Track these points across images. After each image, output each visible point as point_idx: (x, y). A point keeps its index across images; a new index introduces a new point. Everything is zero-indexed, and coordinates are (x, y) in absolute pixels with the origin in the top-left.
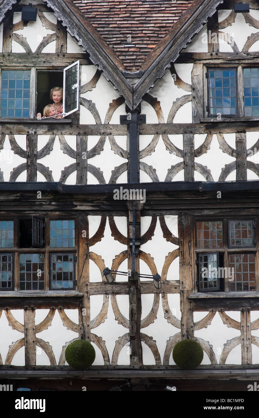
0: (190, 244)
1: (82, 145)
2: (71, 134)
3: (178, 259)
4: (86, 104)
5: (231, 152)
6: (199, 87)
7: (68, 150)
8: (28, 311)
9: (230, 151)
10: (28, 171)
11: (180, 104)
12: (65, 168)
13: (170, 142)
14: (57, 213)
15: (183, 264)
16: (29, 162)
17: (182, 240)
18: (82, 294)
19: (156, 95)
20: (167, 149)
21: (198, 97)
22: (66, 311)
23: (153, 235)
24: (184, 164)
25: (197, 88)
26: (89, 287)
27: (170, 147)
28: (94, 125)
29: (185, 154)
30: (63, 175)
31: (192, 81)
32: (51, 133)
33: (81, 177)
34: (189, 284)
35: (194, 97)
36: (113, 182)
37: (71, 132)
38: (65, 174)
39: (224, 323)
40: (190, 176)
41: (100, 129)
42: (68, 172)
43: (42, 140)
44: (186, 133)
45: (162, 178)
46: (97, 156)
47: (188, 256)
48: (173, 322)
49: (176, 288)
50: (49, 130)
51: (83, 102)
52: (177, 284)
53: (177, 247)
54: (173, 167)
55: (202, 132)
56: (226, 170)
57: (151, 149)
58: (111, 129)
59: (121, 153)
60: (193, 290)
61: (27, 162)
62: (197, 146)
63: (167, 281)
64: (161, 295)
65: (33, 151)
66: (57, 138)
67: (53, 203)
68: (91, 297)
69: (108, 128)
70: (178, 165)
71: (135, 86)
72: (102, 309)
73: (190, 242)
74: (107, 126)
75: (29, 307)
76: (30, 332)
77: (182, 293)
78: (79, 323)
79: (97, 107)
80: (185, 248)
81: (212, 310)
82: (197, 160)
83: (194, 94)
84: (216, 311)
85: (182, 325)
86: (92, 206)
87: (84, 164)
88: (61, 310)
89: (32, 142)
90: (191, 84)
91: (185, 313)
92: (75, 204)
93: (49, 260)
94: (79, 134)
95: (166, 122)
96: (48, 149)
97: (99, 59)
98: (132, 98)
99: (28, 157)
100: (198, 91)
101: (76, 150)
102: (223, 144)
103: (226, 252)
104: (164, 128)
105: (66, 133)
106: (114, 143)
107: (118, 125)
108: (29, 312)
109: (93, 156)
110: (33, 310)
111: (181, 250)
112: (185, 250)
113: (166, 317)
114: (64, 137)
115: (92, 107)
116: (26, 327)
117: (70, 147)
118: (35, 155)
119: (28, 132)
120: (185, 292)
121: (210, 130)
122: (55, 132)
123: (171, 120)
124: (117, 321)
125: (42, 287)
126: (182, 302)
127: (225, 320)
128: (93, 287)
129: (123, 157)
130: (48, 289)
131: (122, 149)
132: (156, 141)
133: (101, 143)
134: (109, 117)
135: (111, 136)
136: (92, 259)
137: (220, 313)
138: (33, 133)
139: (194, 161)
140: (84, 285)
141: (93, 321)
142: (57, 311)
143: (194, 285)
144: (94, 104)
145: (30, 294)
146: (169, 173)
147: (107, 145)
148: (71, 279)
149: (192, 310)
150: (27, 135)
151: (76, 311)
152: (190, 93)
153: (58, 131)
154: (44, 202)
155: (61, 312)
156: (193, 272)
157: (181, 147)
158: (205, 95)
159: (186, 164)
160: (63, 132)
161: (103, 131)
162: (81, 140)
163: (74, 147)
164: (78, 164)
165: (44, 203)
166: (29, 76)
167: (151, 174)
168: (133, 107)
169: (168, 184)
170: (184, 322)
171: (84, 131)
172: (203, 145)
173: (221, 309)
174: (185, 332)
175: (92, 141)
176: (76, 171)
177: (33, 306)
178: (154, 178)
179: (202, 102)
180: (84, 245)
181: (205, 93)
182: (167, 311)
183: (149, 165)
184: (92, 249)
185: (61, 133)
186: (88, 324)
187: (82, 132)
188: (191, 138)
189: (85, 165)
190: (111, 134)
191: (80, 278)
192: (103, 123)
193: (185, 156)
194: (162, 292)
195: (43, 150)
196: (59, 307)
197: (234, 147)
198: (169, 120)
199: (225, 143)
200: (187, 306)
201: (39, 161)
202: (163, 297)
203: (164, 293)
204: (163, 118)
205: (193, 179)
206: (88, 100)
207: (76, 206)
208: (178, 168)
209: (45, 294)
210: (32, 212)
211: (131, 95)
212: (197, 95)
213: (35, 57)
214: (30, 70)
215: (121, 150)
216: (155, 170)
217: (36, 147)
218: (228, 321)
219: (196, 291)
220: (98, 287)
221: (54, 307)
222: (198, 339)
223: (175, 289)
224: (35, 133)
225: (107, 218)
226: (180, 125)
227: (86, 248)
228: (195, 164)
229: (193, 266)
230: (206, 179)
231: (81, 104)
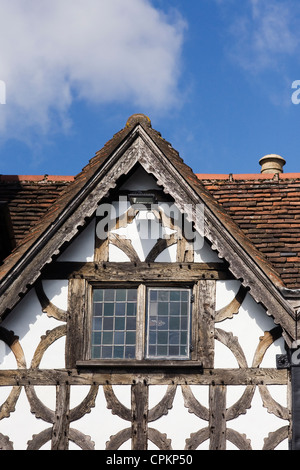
1: (218, 399)
2: (200, 383)
4: (224, 339)
7: (195, 407)
10: (133, 440)
12: (192, 435)
16: (136, 426)
28: (237, 370)
30: (189, 446)
32: (170, 381)
33: (217, 448)
37: (201, 380)
38: (192, 443)
41: (245, 375)
42: (195, 440)
43: (156, 393)
46: (241, 416)
50: (166, 378)
51: (219, 335)
58: (263, 375)
59: (279, 411)
61: (133, 426)
65: (142, 409)
66: (179, 388)
69: (258, 374)
71: (299, 310)
74: (255, 370)
87: (221, 429)
89: (140, 397)
94: (213, 384)
96: (166, 405)
97: (244, 271)
98: (295, 328)
99: (134, 419)
101: (208, 407)
105: (193, 381)
106: (266, 396)
107: (273, 369)
109: (236, 416)
114: (190, 388)
115: (233, 343)
117: (198, 403)
118: (145, 415)
119: (134, 382)
122: (176, 380)
129: (281, 417)
131: (280, 405)
133: (248, 396)
134: (259, 357)
135: (262, 388)
138: (142, 382)
144: (236, 338)
147: (257, 400)
150: (133, 386)
153: (180, 379)
160: (188, 380)
161: (250, 379)
162: (217, 391)
163: (205, 403)
164: (211, 429)
166: (135, 298)
171: (221, 379)
175: (233, 394)
176: (209, 440)
185: (186, 382)
187: (217, 380)
189: (224, 430)
190: (262, 383)
192: (250, 366)
195: (157, 408)
201: (150, 425)
206: (226, 333)
211: (293, 323)
213: (146, 269)
214: (137, 287)
215: (278, 407)
217: (147, 403)
224: (145, 382)
231: (216, 338)
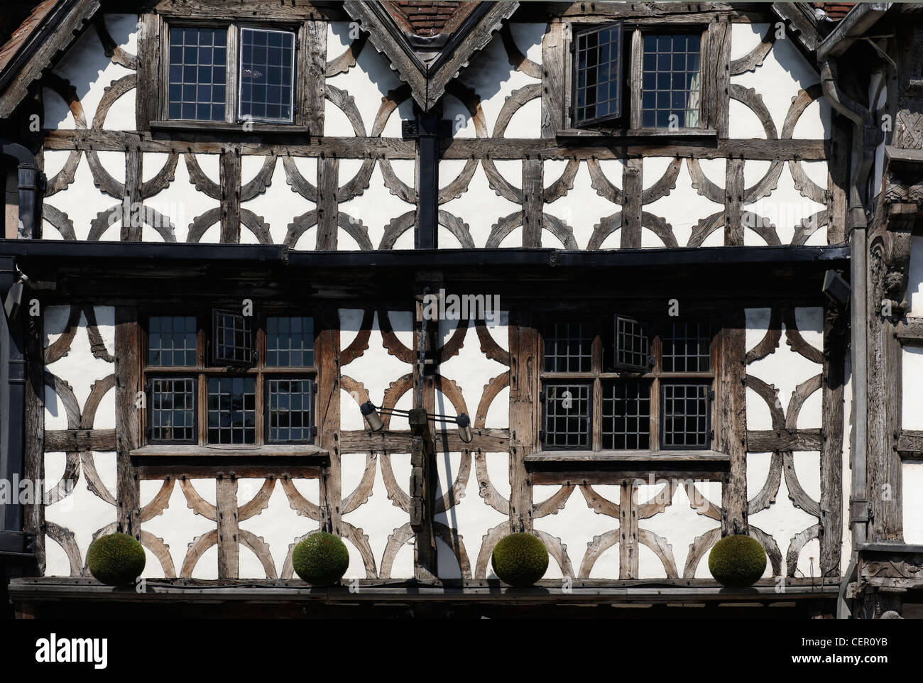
0: (530, 363)
1: (328, 175)
2: (306, 155)
3: (506, 392)
4: (337, 98)
5: (614, 195)
6: (557, 70)
7: (299, 185)
8: (223, 482)
9: (611, 192)
10: (222, 224)
11: (519, 101)
12: (295, 219)
13: (498, 173)
14: (280, 303)
15: (515, 399)
16: (225, 206)
17: (515, 356)
18: (325, 451)
19: (472, 83)
20: (493, 188)
21: (553, 89)
22: (298, 482)
23: (462, 346)
24: (524, 216)
25: (553, 71)
26: (340, 439)
27: (498, 184)
28: (353, 139)
29: (526, 197)
30: (291, 232)
31: (543, 58)
32: (268, 152)
33: (326, 236)
34: (526, 435)
35: (546, 90)
36: (387, 246)
37: (306, 151)
38: (296, 230)
39: (590, 506)
40: (534, 238)
41: (362, 146)
42: (300, 226)
43: (251, 166)
44: (528, 158)
45: (480, 242)
46: (357, 198)
47: (526, 386)
48: (495, 503)
49: (501, 443)
50: (263, 147)
51: (330, 93)
52: (505, 436)
53: (507, 368)
54: (502, 221)
55: (560, 157)
56: (603, 229)
57: (460, 187)
58: (384, 147)
59: (403, 193)
60: (534, 447)
61: (222, 206)
62: (548, 182)
63: (487, 429)
64: (473, 454)
65: (233, 185)
66: (280, 161)
67: (272, 285)
68: (343, 457)
69: (378, 145)
70: (513, 217)
71: (431, 64)
72: (364, 478)
73: (530, 359)
74: (376, 139)
75: (227, 473)
76: (228, 519)
77: (513, 451)
78: (320, 503)
79: (358, 103)
80: (520, 369)
81: (568, 483)
82: (548, 209)
83: (547, 83)
84: (575, 485)
85: (512, 509)
86: (347, 291)
87: (331, 212)
88: (286, 480)
89: (230, 170)
90: (540, 62)
91: (518, 488)
92: (315, 287)
93: (264, 391)
94: (323, 156)
95: (490, 136)
96: (262, 182)
97: (362, 11)
98: (425, 87)
99: (223, 198)
100: (555, 77)
101: (315, 184)
102: (599, 179)
103: (597, 379)
104: (485, 147)
105: (297, 152)
106: (389, 174)
107: (397, 139)
108: (226, 484)
109: (350, 198)
110: (234, 479)
111: (513, 374)
112: (520, 374)
113: (483, 495)
114: (293, 161)
115: (348, 105)
116: (221, 510)
117: (304, 180)
118: (237, 193)
119: (223, 150)
120: (518, 449)
121: (574, 152)
122: (276, 149)
123: (501, 132)
124: (391, 501)
125: (251, 439)
126: (513, 467)
127: (591, 501)
128: (348, 439)
129: (406, 200)
130: (263, 442)
131: (404, 185)
132: (472, 171)
133: (365, 174)
134: (381, 125)
135: (384, 162)
136: (346, 389)
137: (582, 487)
138: (234, 151)
139: (541, 210)
140: (331, 435)
141: (346, 500)
142: (278, 482)
143: (535, 438)
144: (352, 98)
145: (227, 451)
146: (493, 233)
147: (377, 177)
148: (306, 425)
149: (529, 484)
150: (221, 155)
151: (315, 482)
152: (539, 81)
153: (281, 149)
154: (254, 281)
155: (286, 484)
156: (535, 414)
157: (518, 184)
158: (567, 85)
159: (526, 215)
160: (291, 151)
161: (369, 151)
162: (327, 166)
163: (312, 179)
164: (320, 212)
165: (254, 284)
166: (224, 42)
167: (460, 233)
168: (426, 104)
169: (493, 253)
170: (516, 504)
171: (333, 150)
172: (560, 180)
173: (585, 482)
174: (516, 520)
175: (348, 170)
176: (316, 227)
177: (234, 473)
178: (466, 240)
179: (561, 98)
180: (332, 363)
181: (567, 81)
182: (484, 484)
183: (457, 216)
184: (345, 370)
185: (288, 153)
186: (337, 505)
187: (327, 151)
188: (537, 167)
189: (334, 215)
190: (384, 157)
191: (323, 423)
192: (369, 134)
193: (527, 200)
194: (477, 449)
195: (252, 184)
196: (283, 474)
197: (619, 185)
198: (497, 132)
199: (602, 178)
200: (523, 475)
201: (244, 206)
202: (477, 459)
203: (479, 452)
204: (485, 127)
205: (539, 243)
206: (339, 91)
207: (316, 290)
208: (510, 224)
209: (257, 451)
210: (232, 301)
211: (423, 81)
212: (552, 85)
213: (237, 3)
214: (226, 28)
215: (402, 188)
216: (467, 226)
217: (239, 178)
218: (598, 503)
219: (539, 448)
220: (355, 439)
221: (273, 475)
222: (540, 533)
223: (499, 445)
224: (237, 151)
225: (376, 313)
226: (518, 143)
227: (335, 368)
228: (544, 216)
229: (534, 404)
230: (564, 244)
231: (327, 97)
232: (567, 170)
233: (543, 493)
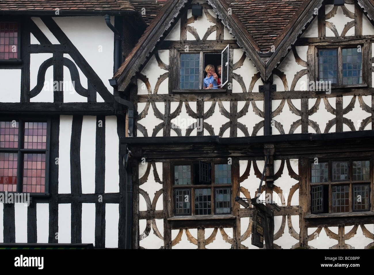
0: (306, 179)
1: (234, 107)
2: (226, 100)
3: (298, 191)
4: (236, 78)
5: (333, 111)
6: (312, 63)
7: (224, 112)
9: (332, 110)
11: (299, 76)
12: (223, 125)
13: (293, 104)
14: (219, 159)
15: (301, 194)
17: (301, 177)
18: (235, 217)
19: (283, 70)
20: (291, 110)
21: (311, 71)
22: (225, 229)
23: (282, 173)
24: (302, 121)
25: (311, 64)
26: (240, 212)
27: (293, 109)
28: (242, 93)
29: (302, 113)
30: (221, 131)
31: (307, 59)
32: (213, 100)
33: (233, 132)
34: (305, 208)
35: (308, 71)
36: (254, 135)
37: (226, 99)
38: (223, 130)
39: (328, 235)
40: (305, 129)
41: (245, 96)
42: (224, 128)
43: (207, 105)
44: (303, 97)
45: (287, 131)
46: (244, 116)
47: (305, 188)
48: (294, 235)
49: (296, 211)
50: (212, 98)
51: (234, 76)
52: (297, 209)
53: (298, 182)
54: (294, 123)
55: (314, 97)
56: (329, 125)
57: (279, 110)
58: (253, 96)
59: (260, 113)
60: (308, 213)
62: (310, 107)
63: (291, 206)
64: (287, 216)
65: (201, 113)
66: (217, 103)
67: (215, 152)
68: (241, 219)
69: (251, 95)
70: (298, 122)
71: (267, 63)
72: (248, 227)
73: (306, 178)
74: (250, 93)
75: (201, 227)
76: (202, 244)
77: (300, 215)
78: (233, 237)
79: (244, 80)
80: (303, 182)
81: (320, 226)
82: (311, 118)
83: (309, 69)
84: (322, 227)
85: (300, 237)
86: (242, 153)
87: (235, 122)
88: (221, 229)
89: (200, 107)
90: (306, 61)
91: (302, 229)
92: (230, 152)
93: (214, 193)
94: (232, 100)
95: (290, 90)
96: (211, 112)
98: (265, 72)
99: (197, 118)
100: (311, 66)
101: (229, 112)
102: (328, 105)
103: (330, 185)
104: (288, 94)
105: (223, 99)
106: (255, 106)
107: (257, 93)
108: (201, 231)
109: (241, 116)
110: (203, 229)
111: (300, 184)
112: (303, 184)
113: (290, 232)
114: (222, 103)
115: (240, 80)
116: (199, 241)
117: (226, 110)
118: (202, 116)
119: (198, 100)
120: (302, 214)
121: (318, 95)
122: (215, 99)
123: (293, 89)
125: (210, 212)
126: (301, 221)
127: (328, 233)
128: (242, 212)
129: (261, 116)
130: (214, 214)
131: (260, 110)
132: (283, 104)
133: (247, 106)
134: (252, 87)
135: (253, 101)
136: (242, 192)
137: (325, 228)
138: (201, 100)
139: (308, 118)
140: (237, 210)
141: (242, 236)
142: (219, 229)
143: (308, 209)
144: (242, 78)
145: (201, 218)
146: (291, 128)
147: (251, 108)
148: (229, 206)
149: (307, 227)
150: (197, 102)
151: (231, 229)
152: (306, 68)
153: (217, 98)
154: (209, 150)
156: (308, 199)
157: (300, 109)
158: (316, 69)
159: (303, 120)
160: (221, 99)
161: (248, 98)
162: (233, 104)
163: (228, 109)
164: (231, 122)
165: (209, 152)
166: (199, 58)
167: (280, 129)
168: (265, 79)
169: (291, 135)
170: (302, 236)
171: (235, 98)
172: (314, 106)
173: (326, 226)
174: (302, 242)
175: (241, 105)
176: (230, 128)
177: (203, 226)
178: (282, 131)
179: (314, 74)
180: (237, 182)
181: (316, 67)
182: (290, 228)
183: (278, 122)
184: (242, 184)
185: (220, 100)
186: (239, 238)
188: (306, 101)
189: (236, 124)
190: (253, 100)
191: (234, 205)
192: (248, 92)
193: (302, 114)
194: (288, 214)
195: (208, 112)
196: (220, 226)
197: (335, 107)
198: (292, 88)
199: (329, 105)
200: (304, 224)
201: (205, 121)
202: (288, 218)
204: (287, 87)
205: (307, 131)
206: (237, 75)
207: (231, 153)
208: (297, 124)
209: (212, 217)
210: (202, 158)
211: (264, 70)
212: (310, 69)
213: (203, 43)
214: (199, 53)
215: (259, 112)
216: (282, 126)
217: (203, 110)
218: (330, 234)
219: (310, 213)
220: (245, 212)
221: (217, 227)
222: (310, 247)
223: (296, 212)
224: (202, 100)
225: (252, 161)
226: (299, 92)
227: (238, 184)
228: (309, 121)
229: (308, 195)
230: (316, 131)
231: (233, 78)
232: (317, 102)
233: (311, 231)
